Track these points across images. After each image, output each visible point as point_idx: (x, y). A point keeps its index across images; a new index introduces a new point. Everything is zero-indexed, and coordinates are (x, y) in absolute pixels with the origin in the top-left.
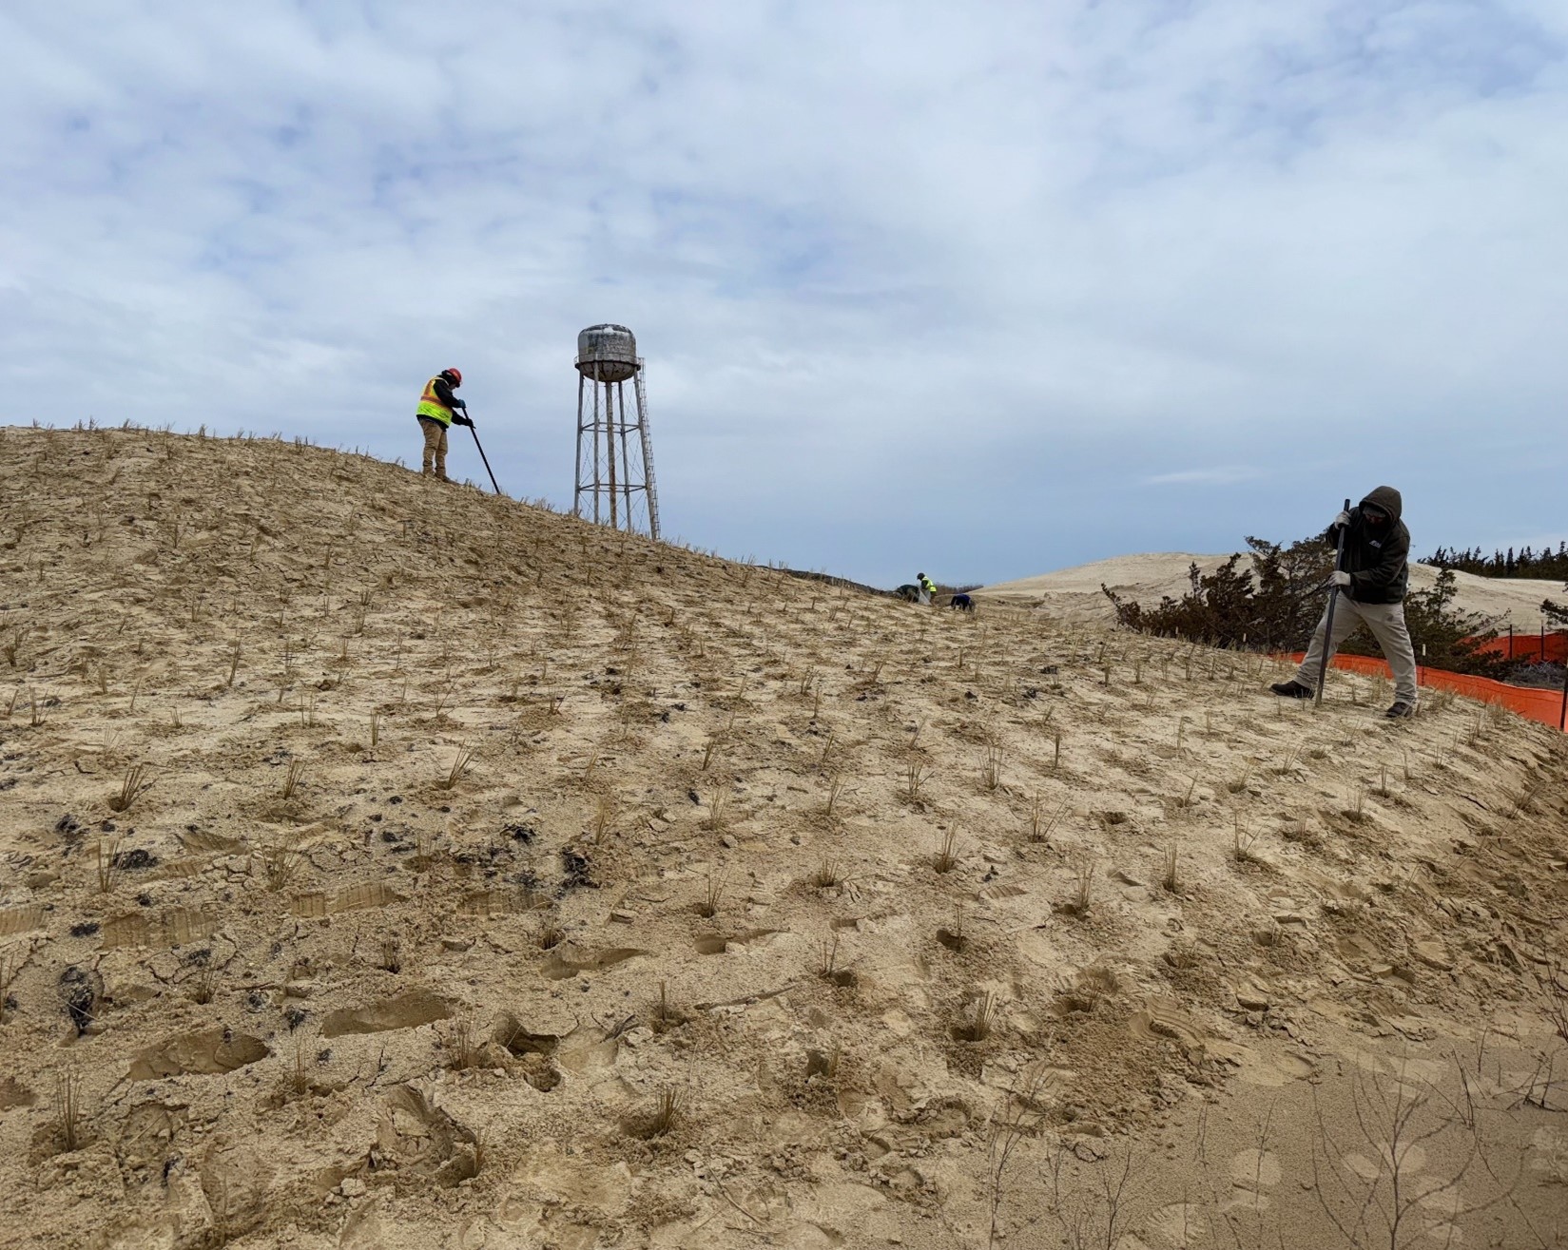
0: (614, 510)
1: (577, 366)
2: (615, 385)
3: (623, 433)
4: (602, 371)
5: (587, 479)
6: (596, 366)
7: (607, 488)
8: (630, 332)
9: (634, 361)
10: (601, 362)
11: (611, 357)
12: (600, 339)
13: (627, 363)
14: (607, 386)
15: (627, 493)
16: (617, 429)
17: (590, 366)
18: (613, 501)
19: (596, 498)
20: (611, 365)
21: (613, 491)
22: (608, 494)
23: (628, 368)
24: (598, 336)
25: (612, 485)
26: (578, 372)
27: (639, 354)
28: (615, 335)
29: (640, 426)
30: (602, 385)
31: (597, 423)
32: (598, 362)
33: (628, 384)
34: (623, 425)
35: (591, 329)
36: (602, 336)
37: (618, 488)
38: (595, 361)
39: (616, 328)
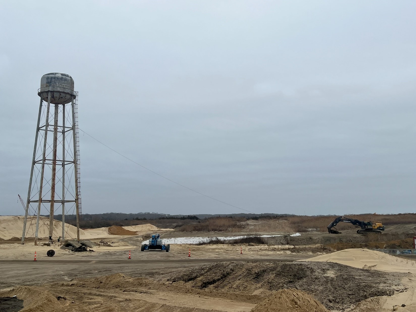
0: (54, 175)
1: (39, 94)
2: (61, 106)
3: (63, 132)
4: (53, 97)
5: (39, 157)
6: (49, 94)
7: (51, 162)
8: (71, 77)
9: (72, 93)
10: (52, 92)
11: (59, 89)
12: (53, 80)
13: (68, 93)
14: (55, 106)
15: (63, 165)
16: (60, 129)
17: (46, 94)
18: (54, 169)
19: (43, 167)
20: (59, 94)
21: (54, 164)
22: (51, 166)
23: (68, 96)
24: (52, 78)
25: (55, 160)
26: (39, 98)
27: (75, 89)
28: (62, 78)
29: (73, 128)
30: (52, 106)
31: (47, 125)
32: (51, 92)
33: (68, 106)
34: (64, 127)
35: (48, 74)
36: (54, 78)
37: (58, 163)
38: (49, 91)
39: (62, 75)
